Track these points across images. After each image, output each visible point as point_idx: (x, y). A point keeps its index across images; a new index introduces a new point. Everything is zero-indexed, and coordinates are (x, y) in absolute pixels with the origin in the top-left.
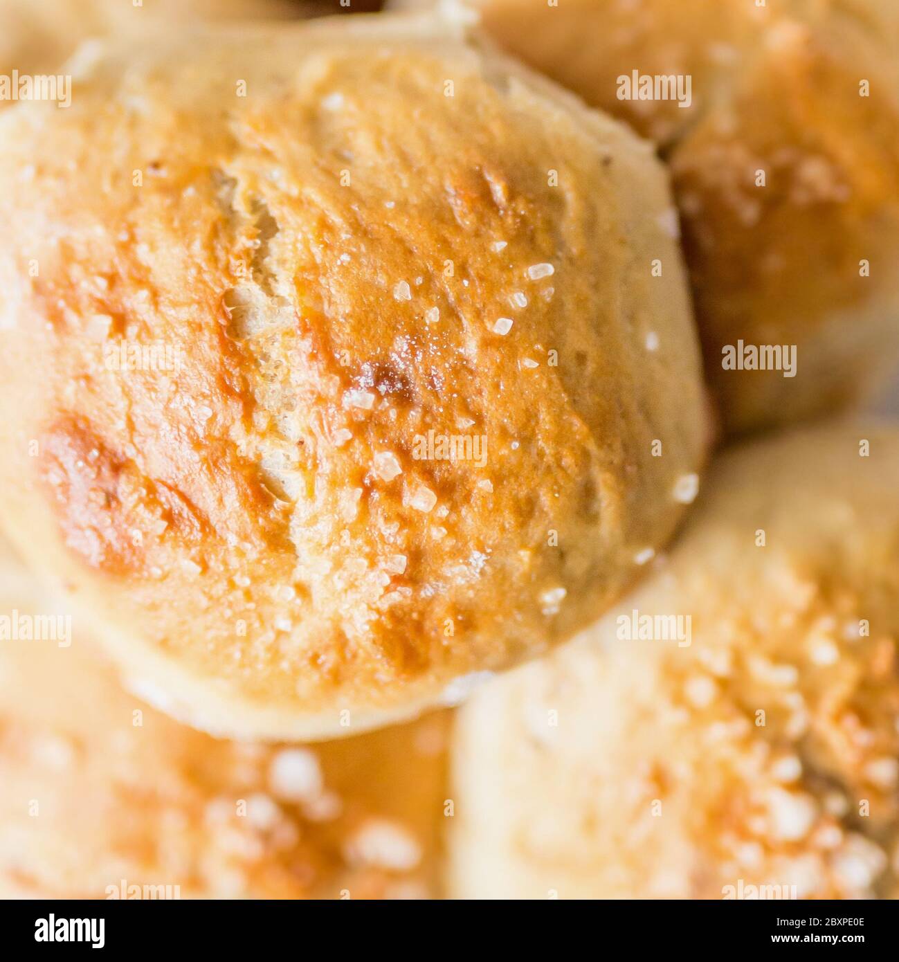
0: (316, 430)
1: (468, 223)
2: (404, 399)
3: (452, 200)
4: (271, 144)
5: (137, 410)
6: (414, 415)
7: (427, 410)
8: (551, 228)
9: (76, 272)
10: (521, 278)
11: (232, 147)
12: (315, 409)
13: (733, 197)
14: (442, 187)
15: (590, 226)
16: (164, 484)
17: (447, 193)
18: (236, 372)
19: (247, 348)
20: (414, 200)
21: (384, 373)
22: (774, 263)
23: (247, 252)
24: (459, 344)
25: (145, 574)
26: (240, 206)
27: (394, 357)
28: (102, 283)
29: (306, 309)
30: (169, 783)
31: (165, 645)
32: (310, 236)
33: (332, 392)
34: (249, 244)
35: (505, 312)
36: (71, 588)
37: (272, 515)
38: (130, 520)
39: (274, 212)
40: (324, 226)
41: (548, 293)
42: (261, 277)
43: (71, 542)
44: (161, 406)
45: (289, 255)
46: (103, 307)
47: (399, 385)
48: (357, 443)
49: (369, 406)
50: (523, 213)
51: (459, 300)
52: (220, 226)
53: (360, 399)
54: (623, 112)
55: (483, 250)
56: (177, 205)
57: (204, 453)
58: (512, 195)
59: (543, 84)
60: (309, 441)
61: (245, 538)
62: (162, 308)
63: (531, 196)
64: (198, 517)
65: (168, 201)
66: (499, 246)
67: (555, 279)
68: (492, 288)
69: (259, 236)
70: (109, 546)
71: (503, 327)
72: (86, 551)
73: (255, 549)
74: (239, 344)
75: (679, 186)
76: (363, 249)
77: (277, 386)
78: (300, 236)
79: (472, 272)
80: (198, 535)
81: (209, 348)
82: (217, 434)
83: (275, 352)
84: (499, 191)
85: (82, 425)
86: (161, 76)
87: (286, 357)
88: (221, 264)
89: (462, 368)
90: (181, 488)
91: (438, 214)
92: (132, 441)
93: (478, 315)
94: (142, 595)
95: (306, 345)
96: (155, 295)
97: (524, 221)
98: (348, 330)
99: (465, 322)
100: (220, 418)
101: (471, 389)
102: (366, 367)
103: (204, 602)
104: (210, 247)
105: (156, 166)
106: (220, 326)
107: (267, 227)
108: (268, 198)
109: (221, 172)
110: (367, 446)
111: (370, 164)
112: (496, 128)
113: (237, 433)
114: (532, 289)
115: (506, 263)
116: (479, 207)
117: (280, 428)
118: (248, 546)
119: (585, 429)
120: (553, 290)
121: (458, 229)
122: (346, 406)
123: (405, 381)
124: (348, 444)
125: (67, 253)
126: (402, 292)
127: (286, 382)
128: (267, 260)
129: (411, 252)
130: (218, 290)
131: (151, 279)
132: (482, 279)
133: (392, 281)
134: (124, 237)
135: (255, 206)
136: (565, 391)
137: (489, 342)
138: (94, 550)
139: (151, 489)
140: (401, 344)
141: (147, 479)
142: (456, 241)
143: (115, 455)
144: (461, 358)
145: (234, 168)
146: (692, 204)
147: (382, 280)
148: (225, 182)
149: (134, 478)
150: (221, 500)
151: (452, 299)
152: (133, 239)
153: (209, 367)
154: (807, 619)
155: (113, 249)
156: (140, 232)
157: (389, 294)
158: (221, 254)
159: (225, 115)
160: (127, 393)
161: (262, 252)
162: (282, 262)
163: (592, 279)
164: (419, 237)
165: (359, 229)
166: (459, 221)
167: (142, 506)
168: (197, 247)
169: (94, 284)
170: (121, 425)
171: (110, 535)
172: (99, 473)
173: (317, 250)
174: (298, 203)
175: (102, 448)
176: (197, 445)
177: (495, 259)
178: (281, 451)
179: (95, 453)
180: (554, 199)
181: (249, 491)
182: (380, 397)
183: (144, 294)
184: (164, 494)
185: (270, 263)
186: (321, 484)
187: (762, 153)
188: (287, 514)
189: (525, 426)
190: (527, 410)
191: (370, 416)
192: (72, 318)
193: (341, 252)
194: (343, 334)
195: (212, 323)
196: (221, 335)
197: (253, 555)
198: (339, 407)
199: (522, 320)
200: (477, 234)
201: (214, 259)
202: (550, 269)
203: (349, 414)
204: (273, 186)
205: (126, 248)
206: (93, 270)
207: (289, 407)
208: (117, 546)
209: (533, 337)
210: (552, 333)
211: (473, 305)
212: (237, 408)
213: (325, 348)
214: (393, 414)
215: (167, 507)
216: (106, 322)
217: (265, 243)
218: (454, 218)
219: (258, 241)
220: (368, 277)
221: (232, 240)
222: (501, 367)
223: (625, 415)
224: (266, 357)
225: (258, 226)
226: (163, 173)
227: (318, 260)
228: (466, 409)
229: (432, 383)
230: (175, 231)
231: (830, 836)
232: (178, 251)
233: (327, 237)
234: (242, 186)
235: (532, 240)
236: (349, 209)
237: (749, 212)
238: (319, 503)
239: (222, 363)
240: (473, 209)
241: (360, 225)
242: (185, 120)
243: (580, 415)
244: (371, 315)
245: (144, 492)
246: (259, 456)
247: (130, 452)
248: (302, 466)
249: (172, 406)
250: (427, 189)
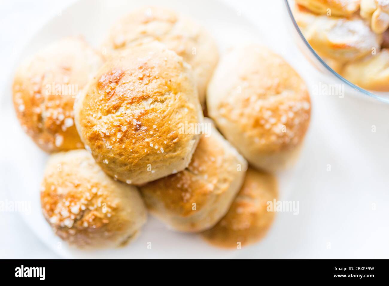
0: (128, 115)
1: (168, 136)
2: (136, 130)
3: (172, 133)
4: (177, 100)
5: (127, 84)
6: (134, 132)
7: (135, 134)
8: (170, 151)
9: (150, 70)
10: (161, 147)
11: (176, 93)
12: (132, 115)
13: (181, 183)
14: (174, 131)
15: (172, 158)
16: (115, 91)
17: (173, 132)
18: (136, 100)
19: (141, 101)
20: (171, 126)
21: (140, 126)
22: (171, 191)
23: (157, 99)
24: (147, 138)
25: (99, 90)
26: (165, 96)
27: (143, 127)
28: (148, 75)
29: (149, 110)
30: (64, 101)
31: (87, 96)
32: (162, 110)
33: (135, 117)
34: (159, 99)
35: (154, 145)
36: (95, 78)
37: (113, 110)
38: (108, 86)
39: (165, 102)
40: (164, 111)
41: (159, 152)
42: (153, 102)
43: (103, 76)
44: (128, 88)
45: (158, 106)
46: (144, 75)
47: (138, 129)
48: (127, 123)
49: (134, 124)
50: (172, 145)
51: (155, 137)
52: (161, 93)
53: (135, 122)
54: (193, 160)
55: (164, 140)
56: (164, 85)
57: (121, 97)
58: (175, 143)
59: (196, 146)
60: (126, 115)
61: (108, 106)
62: (145, 85)
63: (175, 146)
64: (110, 98)
65: (164, 84)
66: (165, 142)
67: (161, 153)
68: (158, 142)
69: (160, 100)
70: (103, 83)
71: (151, 145)
72: (101, 79)
73: (106, 108)
74: (141, 100)
75: (181, 172)
76: (161, 119)
77: (135, 107)
78: (161, 108)
79: (160, 138)
80: (107, 98)
81: (140, 95)
82: (125, 98)
83: (141, 106)
84: (175, 141)
85: (123, 75)
86: (186, 79)
87: (140, 108)
88: (155, 95)
89: (143, 139)
90: (115, 94)
91: (169, 131)
92: (121, 84)
93: (153, 140)
94: (95, 90)
95: (143, 111)
96: (147, 84)
97: (170, 146)
98: (146, 118)
99: (151, 138)
100: (128, 99)
101: (140, 141)
102: (141, 122)
103: (96, 101)
104: (157, 92)
105: (170, 81)
106: (144, 96)
107: (162, 102)
108: (167, 101)
109: (171, 92)
110: (127, 125)
111: (176, 118)
112: (186, 139)
113: (126, 102)
114: (159, 149)
115: (163, 144)
116: (171, 138)
117: (128, 109)
118: (106, 107)
119: (136, 162)
120: (159, 153)
121: (167, 135)
122: (133, 120)
123: (139, 129)
124: (127, 121)
125: (152, 68)
126: (155, 127)
127: (136, 109)
128: (156, 102)
129: (162, 127)
130: (150, 95)
131: (150, 83)
132: (159, 140)
133: (156, 125)
134: (157, 77)
135: (166, 99)
136: (142, 158)
137: (148, 143)
138: (102, 81)
139: (114, 89)
140: (146, 128)
141: (115, 88)
142: (165, 135)
143: (119, 82)
144: (145, 139)
145: (172, 94)
146: (179, 175)
147: (156, 123)
148: (169, 93)
149: (115, 85)
150: (114, 101)
151: (155, 135)
152: (157, 79)
153: (136, 96)
154: (110, 207)
155: (154, 76)
156: (158, 80)
157: (154, 125)
158: (157, 94)
159: (181, 91)
160: (130, 82)
161: (158, 101)
162: (157, 105)
163: (162, 160)
164: (164, 128)
165: (164, 117)
166: (168, 135)
167: (110, 87)
168: (157, 90)
169: (148, 73)
170: (124, 82)
171: (105, 83)
172: (115, 79)
173: (160, 111)
174: (167, 106)
175: (119, 79)
176: (122, 96)
177: (163, 142)
178: (124, 110)
179: (118, 78)
180: (175, 151)
181: (116, 106)
182: (135, 126)
183: (147, 82)
184: (113, 91)
185: (156, 103)
186: (120, 118)
187: (190, 186)
188: (113, 113)
189: (135, 152)
190: (138, 152)
191: (132, 125)
192: (141, 70)
193: (160, 115)
194: (145, 117)
195: (144, 95)
196: (142, 97)
197: (105, 108)
198: (133, 119)
199: (153, 148)
200: (167, 138)
201: (155, 93)
202: (163, 152)
203: (132, 121)
204: (170, 102)
205: (155, 78)
206: (151, 72)
207: (132, 110)
208: (103, 84)
209: (150, 151)
210: (152, 154)
211: (154, 139)
212: (130, 101)
213: (143, 115)
214: (133, 128)
215: (111, 92)
216: (141, 76)
217: (159, 102)
218: (169, 134)
219: (159, 101)
220: (156, 120)
221: (159, 96)
222: (144, 146)
223: (140, 169)
224: (140, 105)
225: (162, 100)
226: (169, 82)
227: (158, 111)
228: (136, 141)
229: (139, 134)
230: (159, 86)
231: (73, 217)
232: (156, 87)
233: (162, 112)
234: (169, 96)
235: (167, 148)
236: (167, 115)
237: (179, 186)
238: (116, 118)
239: (137, 97)
240: (171, 137)
241: (165, 117)
242: (179, 84)
243: (138, 161)
244: (150, 122)
245: (113, 88)
246: (122, 107)
247: (120, 84)
248: (122, 114)
249: (129, 90)
250: (173, 128)
